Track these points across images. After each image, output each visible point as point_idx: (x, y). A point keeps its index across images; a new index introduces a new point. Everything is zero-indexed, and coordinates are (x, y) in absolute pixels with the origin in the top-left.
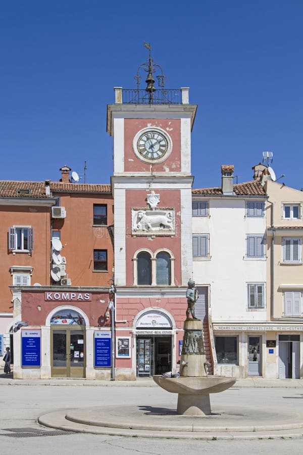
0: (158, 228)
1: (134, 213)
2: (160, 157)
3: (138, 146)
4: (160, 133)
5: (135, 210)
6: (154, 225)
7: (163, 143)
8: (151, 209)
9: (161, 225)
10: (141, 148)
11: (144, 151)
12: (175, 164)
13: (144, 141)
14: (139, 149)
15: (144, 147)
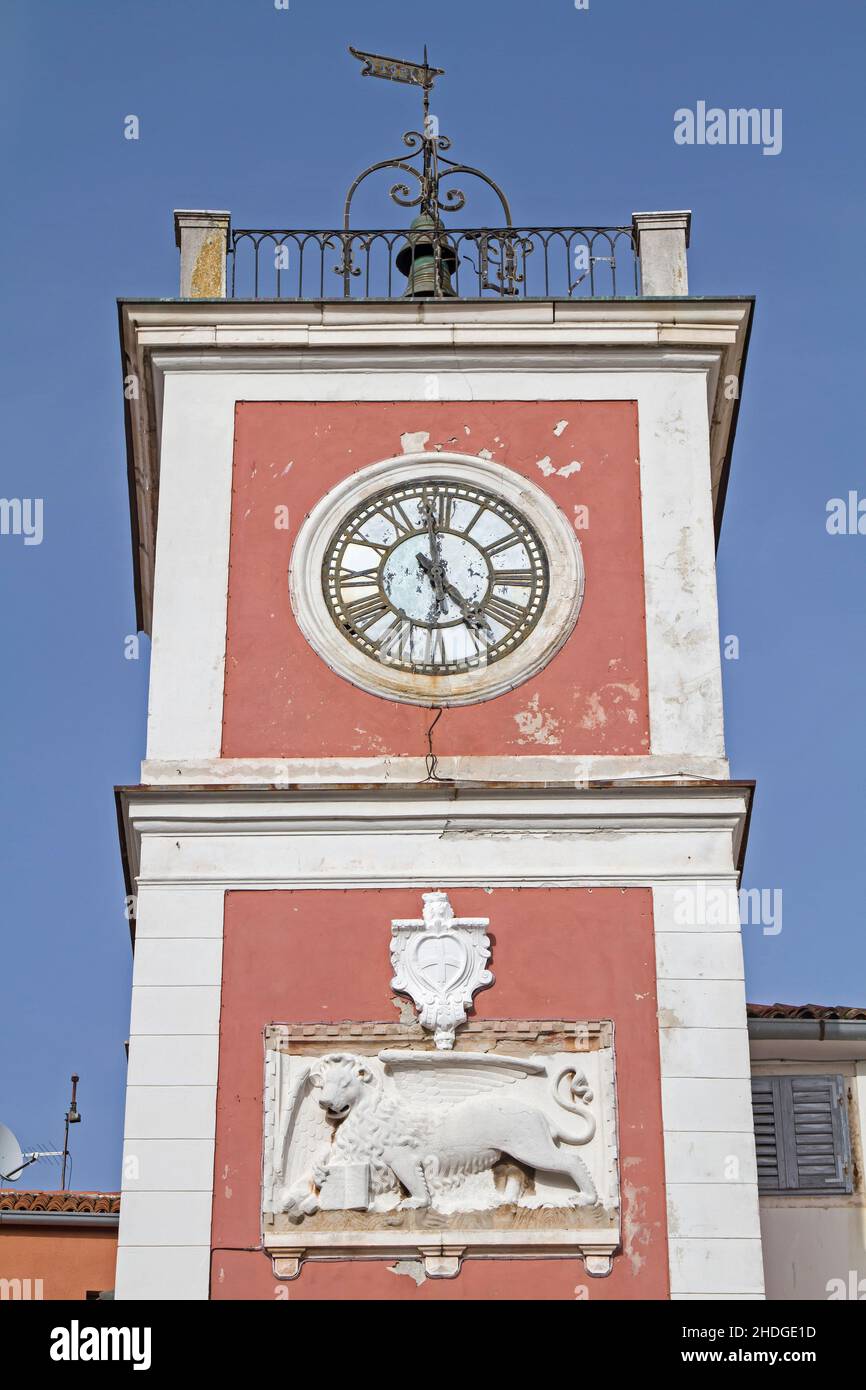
1: (283, 1071)
3: (331, 576)
4: (490, 496)
5: (292, 1046)
7: (512, 559)
8: (425, 1040)
10: (350, 595)
11: (377, 618)
12: (606, 703)
13: (375, 547)
14: (335, 601)
15: (375, 590)
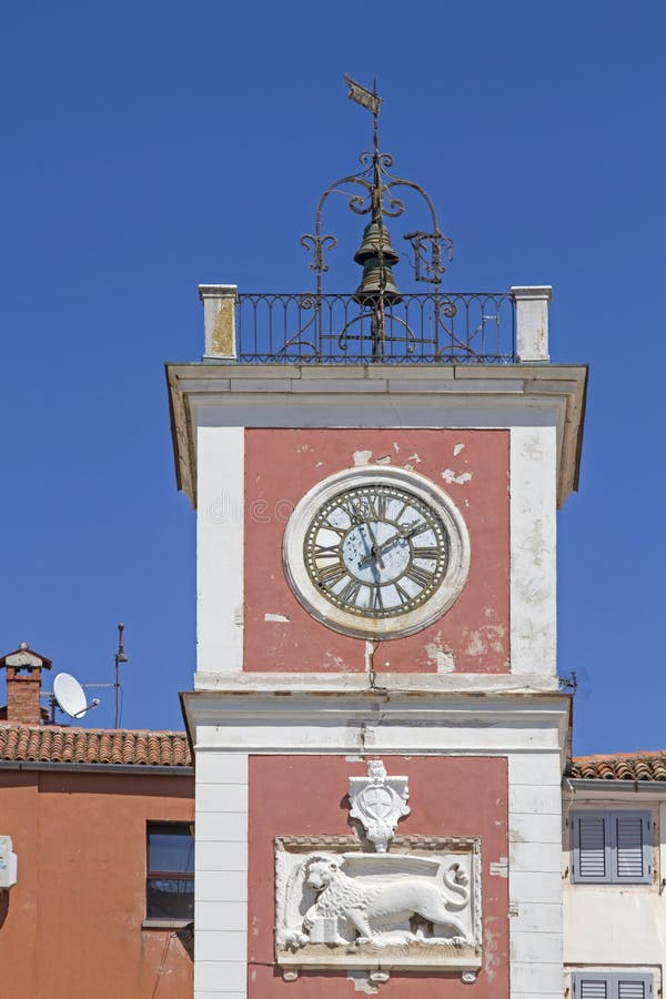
0: (400, 937)
1: (287, 863)
2: (410, 605)
3: (311, 551)
4: (412, 495)
5: (292, 849)
6: (381, 922)
7: (426, 540)
8: (370, 846)
9: (417, 921)
10: (322, 563)
11: (339, 579)
12: (484, 639)
13: (338, 531)
14: (312, 567)
15: (337, 560)
